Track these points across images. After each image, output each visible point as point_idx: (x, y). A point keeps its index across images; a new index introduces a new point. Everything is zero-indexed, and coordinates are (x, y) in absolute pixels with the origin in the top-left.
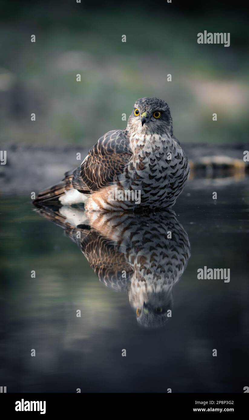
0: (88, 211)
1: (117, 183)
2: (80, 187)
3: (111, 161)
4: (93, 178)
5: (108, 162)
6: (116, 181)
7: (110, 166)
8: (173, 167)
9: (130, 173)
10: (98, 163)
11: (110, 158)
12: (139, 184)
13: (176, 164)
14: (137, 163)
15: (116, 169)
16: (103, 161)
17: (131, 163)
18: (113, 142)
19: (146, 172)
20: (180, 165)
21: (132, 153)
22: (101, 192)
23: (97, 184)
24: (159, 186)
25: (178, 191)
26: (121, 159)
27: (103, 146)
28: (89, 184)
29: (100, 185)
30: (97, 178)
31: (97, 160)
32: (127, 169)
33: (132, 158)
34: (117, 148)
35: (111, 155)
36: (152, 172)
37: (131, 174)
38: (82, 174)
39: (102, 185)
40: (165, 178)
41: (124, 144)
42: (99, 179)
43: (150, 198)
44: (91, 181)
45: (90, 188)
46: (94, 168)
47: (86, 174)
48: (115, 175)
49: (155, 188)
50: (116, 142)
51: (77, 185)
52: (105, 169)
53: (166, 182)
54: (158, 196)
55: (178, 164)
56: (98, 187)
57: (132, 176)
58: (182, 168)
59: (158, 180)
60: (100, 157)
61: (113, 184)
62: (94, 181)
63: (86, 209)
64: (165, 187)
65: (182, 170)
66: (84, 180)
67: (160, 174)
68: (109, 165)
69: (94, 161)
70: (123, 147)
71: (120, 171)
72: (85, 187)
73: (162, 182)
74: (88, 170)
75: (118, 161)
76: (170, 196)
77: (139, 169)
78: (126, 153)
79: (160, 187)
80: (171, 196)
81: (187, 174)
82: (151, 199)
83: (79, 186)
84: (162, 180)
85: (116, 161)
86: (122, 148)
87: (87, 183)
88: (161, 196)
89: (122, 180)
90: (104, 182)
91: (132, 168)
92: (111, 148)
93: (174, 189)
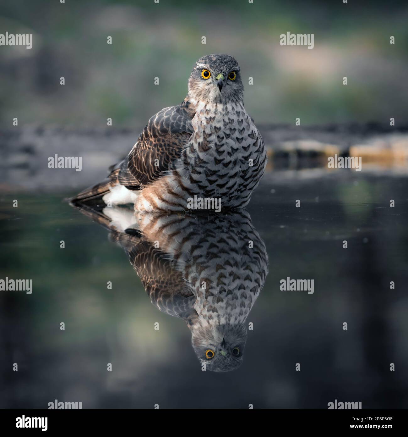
0: (138, 212)
1: (173, 172)
2: (128, 182)
3: (165, 145)
4: (143, 168)
5: (161, 146)
6: (171, 169)
7: (164, 151)
8: (245, 149)
9: (189, 157)
10: (149, 148)
11: (163, 141)
12: (202, 172)
13: (250, 145)
14: (199, 143)
15: (172, 154)
16: (155, 145)
17: (190, 144)
18: (168, 119)
19: (211, 155)
20: (254, 147)
21: (192, 132)
22: (154, 186)
23: (148, 175)
24: (227, 174)
25: (252, 182)
26: (177, 141)
27: (155, 126)
28: (139, 176)
29: (152, 176)
30: (148, 167)
31: (148, 144)
32: (185, 153)
33: (192, 138)
34: (172, 127)
35: (165, 137)
36: (218, 154)
37: (191, 159)
38: (131, 166)
39: (153, 175)
40: (235, 163)
41: (182, 121)
42: (150, 168)
43: (217, 190)
44: (141, 173)
45: (140, 181)
46: (144, 155)
47: (134, 165)
48: (171, 162)
49: (222, 177)
50: (171, 118)
51: (124, 180)
52: (158, 154)
53: (237, 169)
54: (227, 188)
55: (252, 145)
56: (149, 179)
57: (192, 162)
58: (256, 152)
59: (226, 165)
60: (151, 141)
61: (168, 174)
62: (144, 172)
63: (136, 210)
64: (236, 175)
65: (257, 154)
66: (132, 172)
67: (228, 157)
68: (162, 149)
69: (143, 147)
70: (180, 125)
71: (176, 156)
72: (134, 181)
73: (232, 169)
74: (137, 159)
75: (173, 143)
76: (241, 189)
77: (202, 150)
78: (184, 133)
79: (229, 175)
80: (243, 189)
81: (264, 161)
82: (218, 192)
83: (127, 180)
84: (231, 165)
85: (171, 144)
86: (178, 126)
87: (136, 176)
88: (230, 188)
89: (179, 168)
90: (157, 172)
91: (193, 151)
92: (165, 127)
93: (246, 180)
